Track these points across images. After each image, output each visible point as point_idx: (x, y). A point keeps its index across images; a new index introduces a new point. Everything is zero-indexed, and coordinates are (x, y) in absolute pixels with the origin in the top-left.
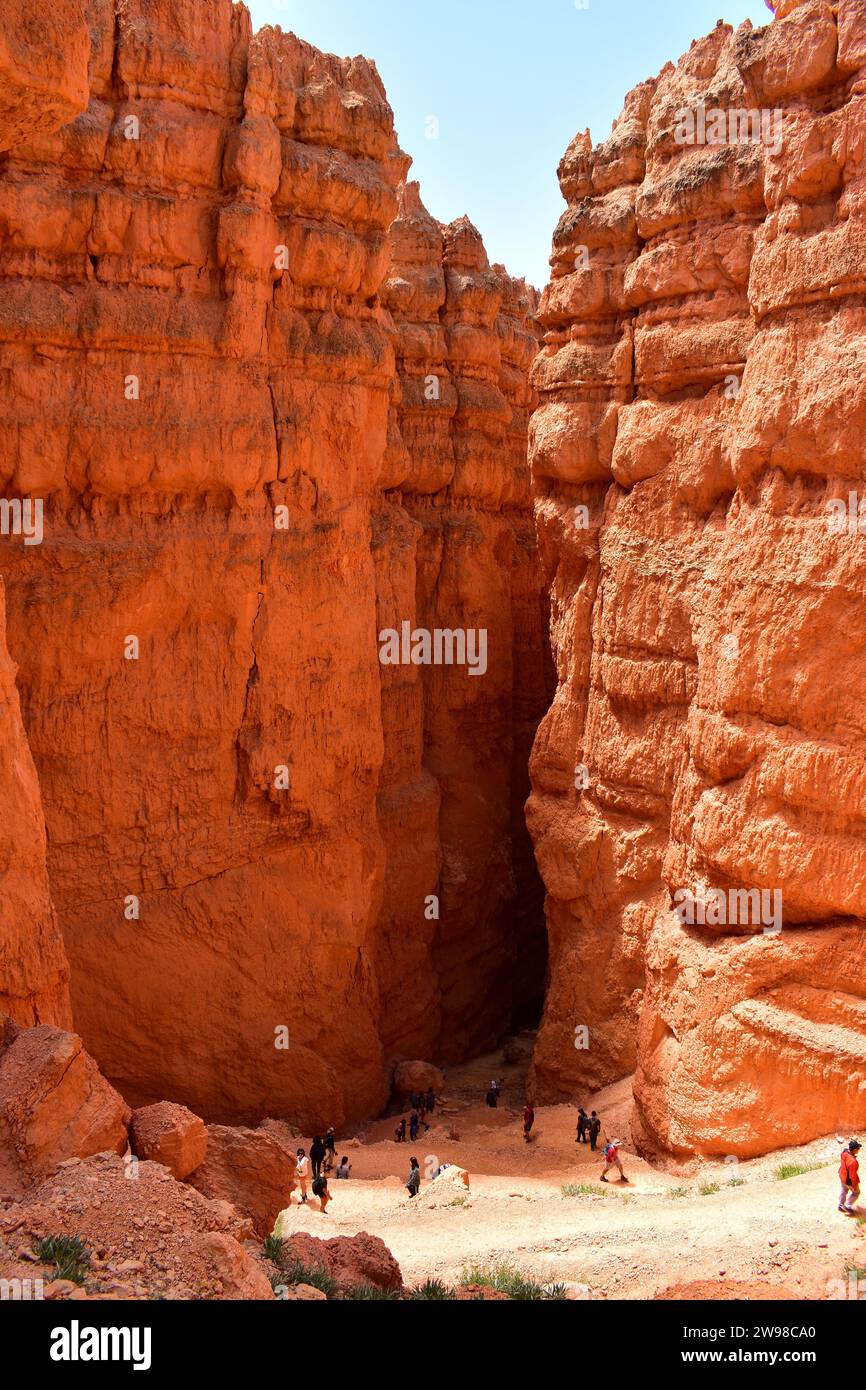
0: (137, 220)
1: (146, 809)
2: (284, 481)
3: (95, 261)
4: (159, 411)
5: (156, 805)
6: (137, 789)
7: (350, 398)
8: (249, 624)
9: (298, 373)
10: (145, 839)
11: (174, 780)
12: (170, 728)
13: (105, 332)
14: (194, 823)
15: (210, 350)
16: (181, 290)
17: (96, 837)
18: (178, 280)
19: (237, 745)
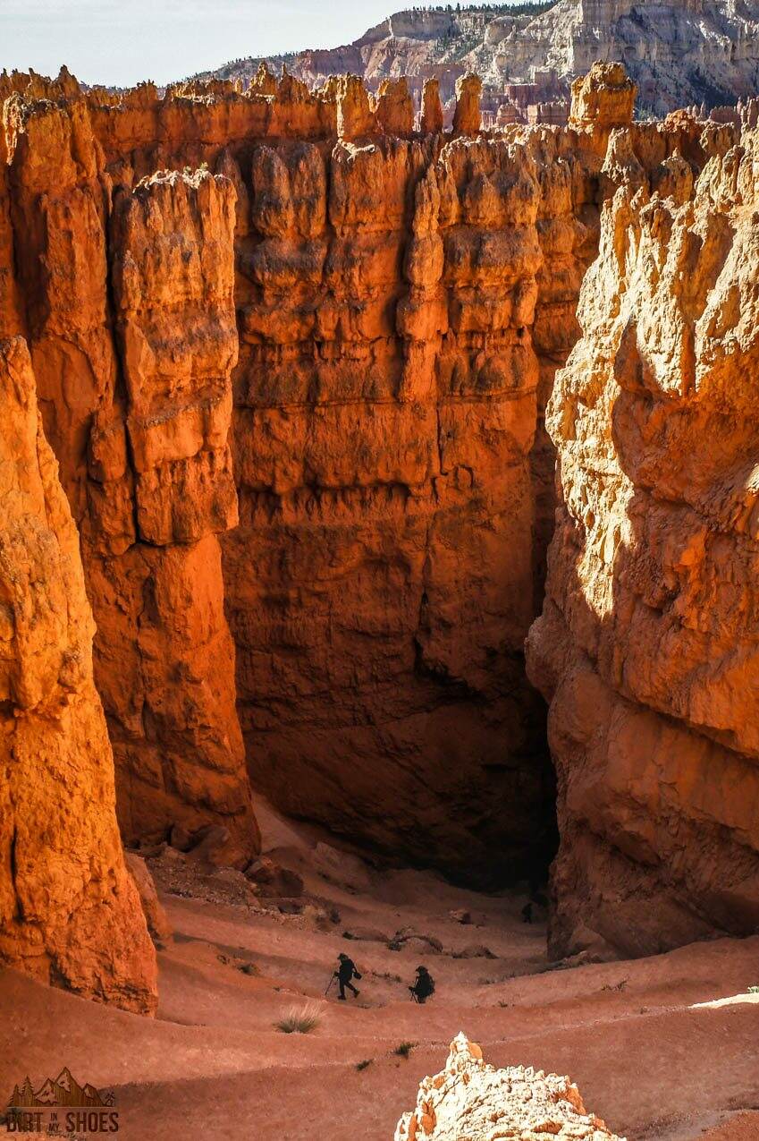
0: (343, 322)
1: (356, 676)
2: (446, 474)
3: (320, 345)
4: (359, 442)
5: (362, 675)
6: (350, 666)
7: (495, 413)
8: (420, 569)
9: (457, 400)
10: (356, 694)
11: (373, 661)
12: (370, 631)
13: (324, 397)
14: (388, 686)
15: (391, 400)
16: (374, 358)
17: (325, 692)
18: (372, 352)
19: (415, 640)
